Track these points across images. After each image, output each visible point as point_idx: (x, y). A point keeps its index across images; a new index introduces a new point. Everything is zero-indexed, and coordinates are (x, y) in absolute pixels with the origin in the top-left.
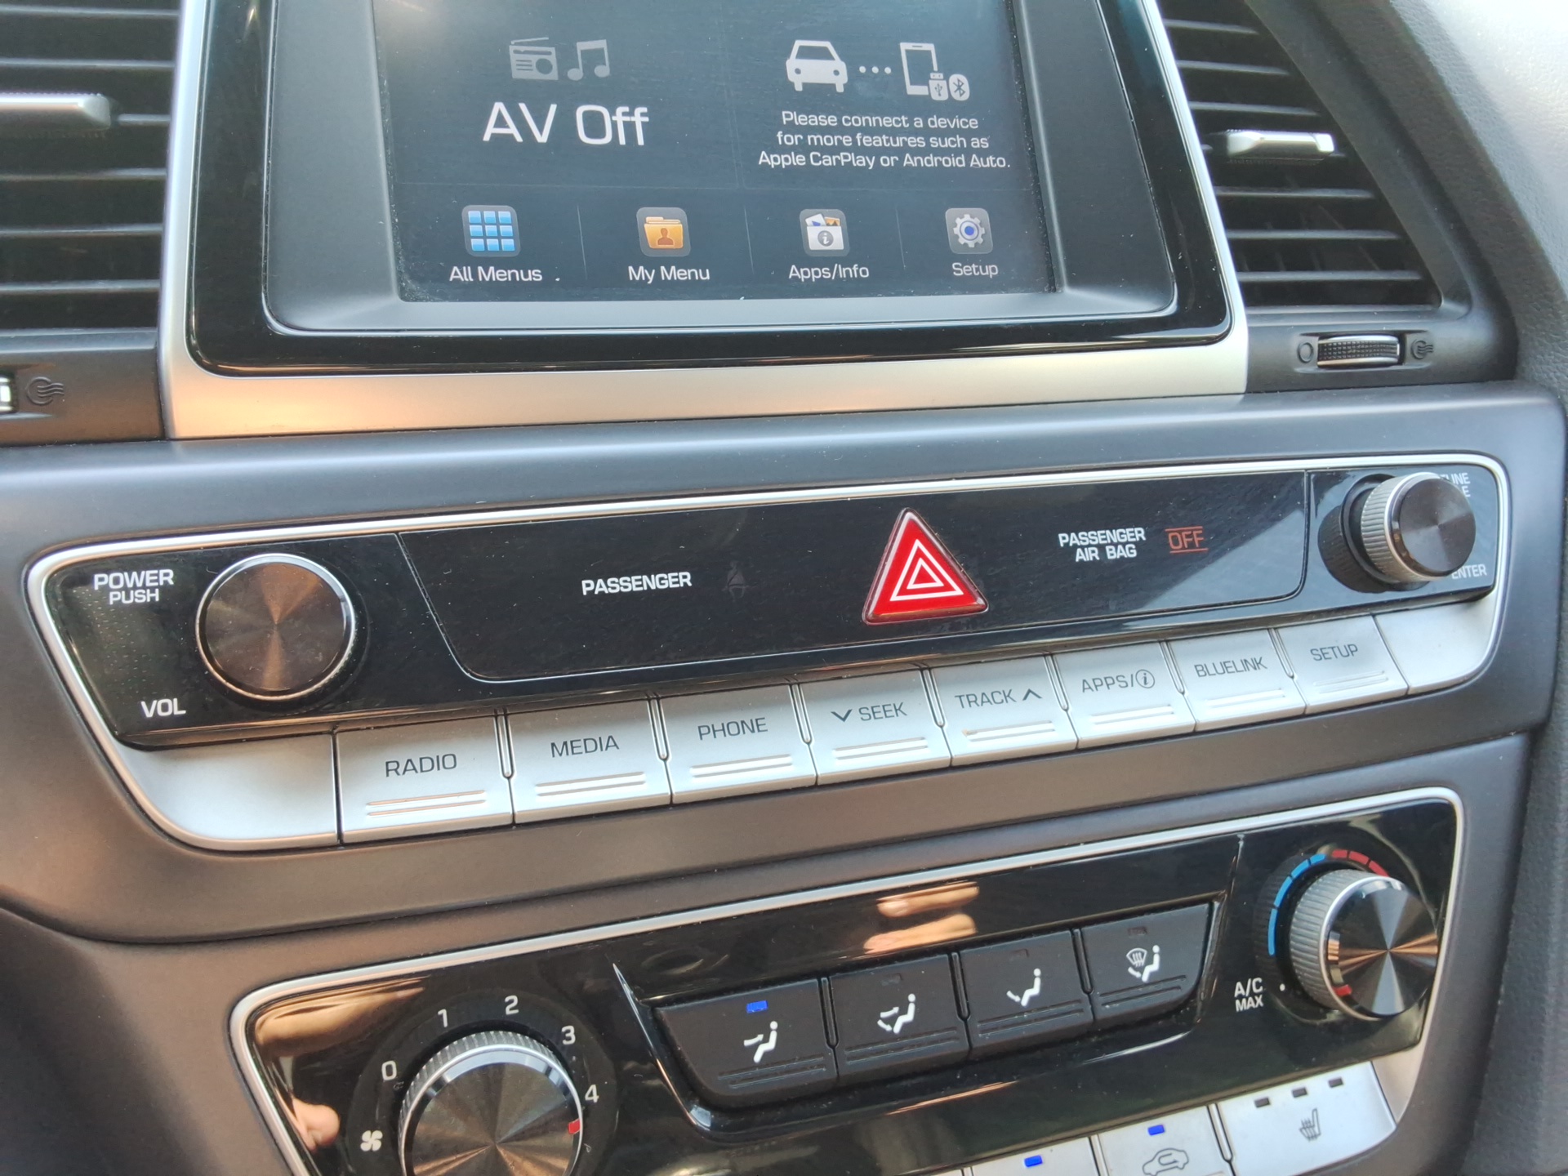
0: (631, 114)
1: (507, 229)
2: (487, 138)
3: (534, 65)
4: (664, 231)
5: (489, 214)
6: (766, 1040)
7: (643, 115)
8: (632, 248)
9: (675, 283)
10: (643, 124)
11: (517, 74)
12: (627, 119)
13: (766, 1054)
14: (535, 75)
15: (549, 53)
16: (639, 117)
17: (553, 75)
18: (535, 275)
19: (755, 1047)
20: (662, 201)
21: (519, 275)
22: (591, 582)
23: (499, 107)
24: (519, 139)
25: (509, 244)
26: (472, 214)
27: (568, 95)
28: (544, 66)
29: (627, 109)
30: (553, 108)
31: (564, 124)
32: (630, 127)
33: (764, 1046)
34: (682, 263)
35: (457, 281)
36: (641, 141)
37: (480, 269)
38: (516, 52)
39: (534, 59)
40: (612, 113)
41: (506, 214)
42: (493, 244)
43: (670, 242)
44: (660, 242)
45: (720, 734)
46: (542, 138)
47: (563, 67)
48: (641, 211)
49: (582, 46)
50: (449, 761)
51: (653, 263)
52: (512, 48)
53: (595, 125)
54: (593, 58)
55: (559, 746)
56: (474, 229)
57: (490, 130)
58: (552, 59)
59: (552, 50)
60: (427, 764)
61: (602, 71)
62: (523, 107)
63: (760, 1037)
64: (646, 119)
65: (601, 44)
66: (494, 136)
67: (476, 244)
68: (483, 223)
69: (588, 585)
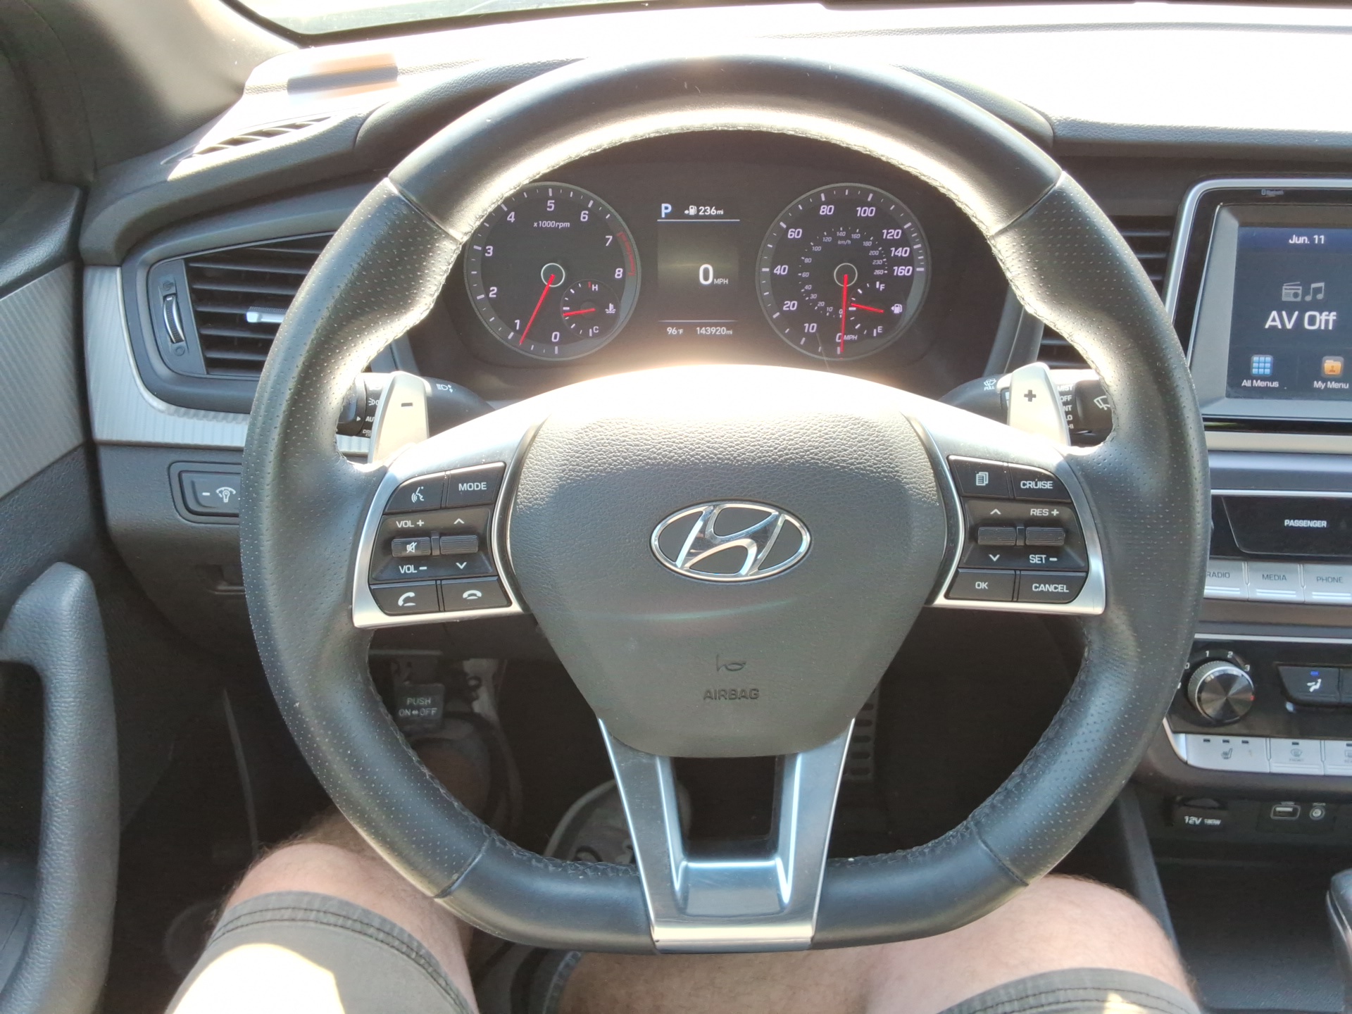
0: (1328, 315)
1: (1268, 365)
2: (1267, 326)
3: (1292, 295)
4: (1333, 367)
5: (1262, 359)
6: (1316, 684)
7: (1334, 316)
8: (1318, 374)
9: (1333, 390)
10: (1334, 320)
11: (1284, 299)
12: (1327, 318)
13: (1315, 690)
14: (1293, 299)
15: (1298, 289)
16: (1332, 316)
17: (1299, 299)
18: (1276, 384)
19: (1310, 687)
20: (1333, 353)
21: (1270, 384)
22: (1288, 521)
23: (1274, 313)
24: (1280, 327)
25: (1268, 371)
26: (1255, 358)
27: (1303, 307)
28: (1296, 295)
29: (1327, 313)
30: (1296, 313)
31: (1300, 320)
32: (1327, 322)
33: (1314, 686)
34: (1337, 380)
35: (1245, 386)
36: (1330, 328)
37: (1255, 381)
38: (1286, 289)
39: (1293, 291)
40: (1321, 314)
41: (1269, 359)
42: (1261, 371)
43: (1334, 371)
44: (1331, 371)
45: (1325, 581)
46: (1289, 326)
47: (1304, 295)
48: (1325, 358)
49: (1314, 286)
50: (1227, 575)
51: (1325, 380)
52: (1284, 287)
53: (1312, 320)
54: (1318, 290)
55: (1265, 576)
56: (1255, 365)
57: (1269, 324)
58: (1300, 292)
59: (1301, 288)
60: (1220, 575)
61: (1320, 296)
62: (1284, 313)
63: (1314, 683)
64: (1335, 318)
65: (1322, 285)
66: (1270, 326)
67: (1255, 371)
68: (1259, 363)
69: (1287, 522)
